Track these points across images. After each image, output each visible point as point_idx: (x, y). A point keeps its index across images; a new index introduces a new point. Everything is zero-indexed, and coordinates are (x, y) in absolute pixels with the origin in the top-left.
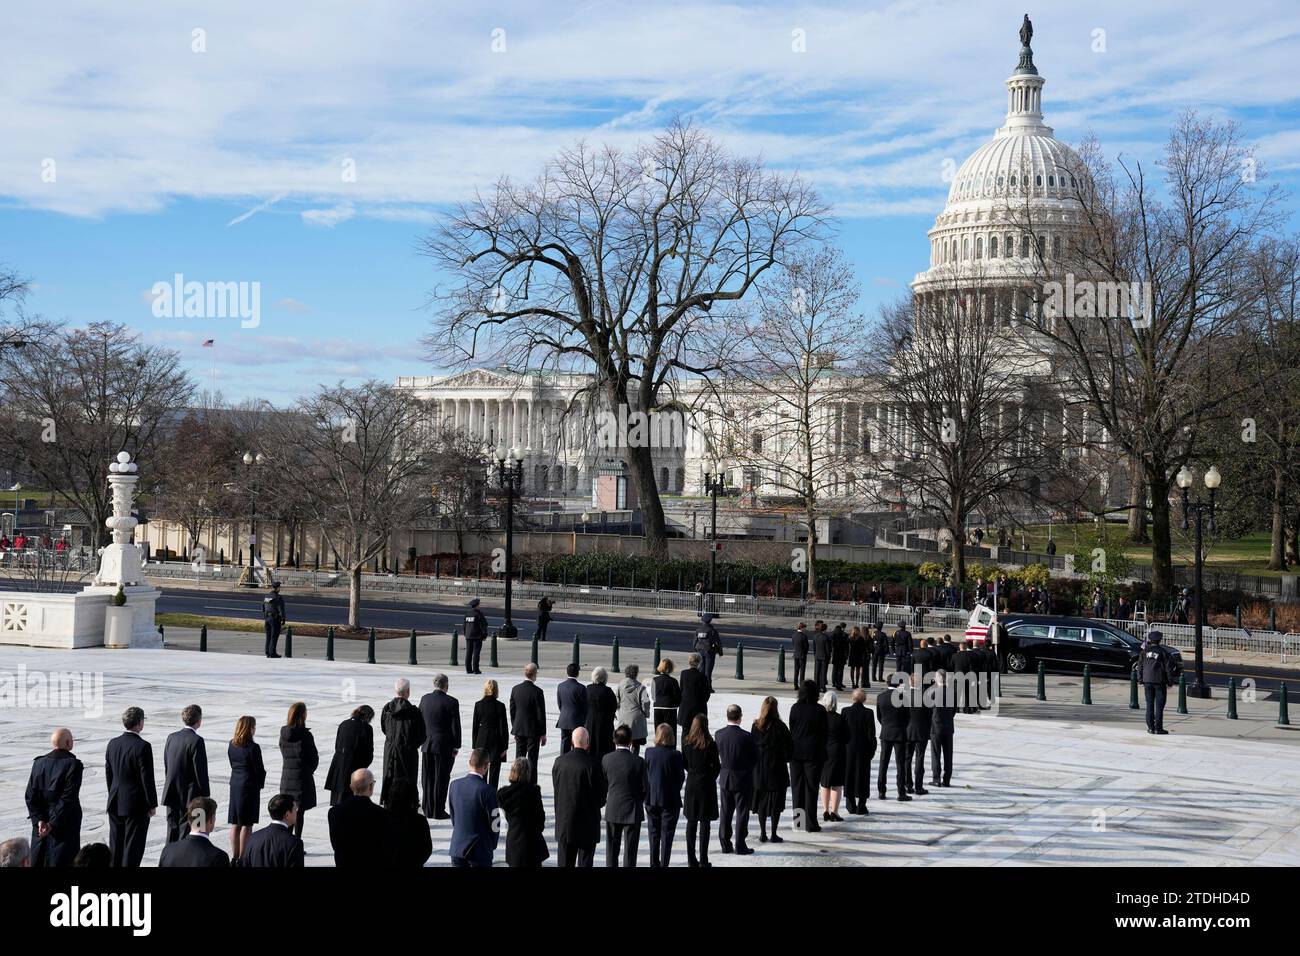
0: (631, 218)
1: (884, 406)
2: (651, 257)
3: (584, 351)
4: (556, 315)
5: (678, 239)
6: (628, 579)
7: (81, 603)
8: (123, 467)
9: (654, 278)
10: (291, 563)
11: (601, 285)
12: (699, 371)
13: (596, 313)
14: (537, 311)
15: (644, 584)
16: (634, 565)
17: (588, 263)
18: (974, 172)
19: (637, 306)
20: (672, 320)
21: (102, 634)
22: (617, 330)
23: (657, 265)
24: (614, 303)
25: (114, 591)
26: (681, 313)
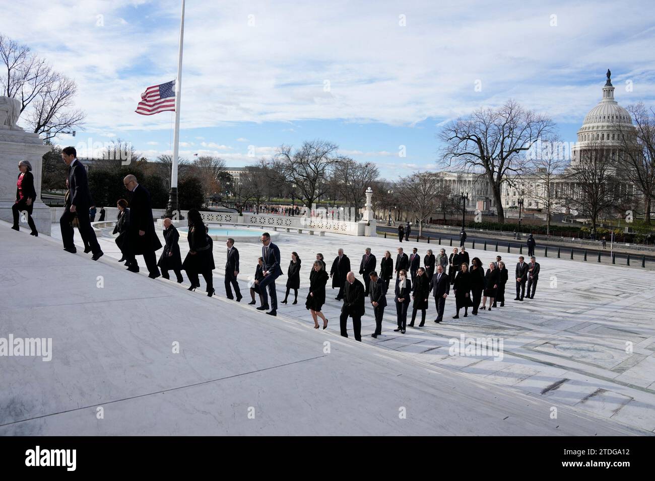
0: (496, 128)
1: (562, 183)
2: (501, 139)
3: (482, 165)
4: (474, 154)
5: (510, 133)
6: (494, 228)
7: (360, 225)
8: (369, 191)
9: (502, 144)
10: (398, 220)
11: (486, 145)
12: (515, 170)
13: (485, 154)
14: (469, 153)
15: (498, 229)
16: (495, 224)
17: (483, 140)
18: (592, 115)
19: (497, 152)
20: (508, 156)
21: (364, 233)
22: (491, 159)
23: (503, 140)
24: (490, 151)
25: (367, 222)
26: (510, 154)
